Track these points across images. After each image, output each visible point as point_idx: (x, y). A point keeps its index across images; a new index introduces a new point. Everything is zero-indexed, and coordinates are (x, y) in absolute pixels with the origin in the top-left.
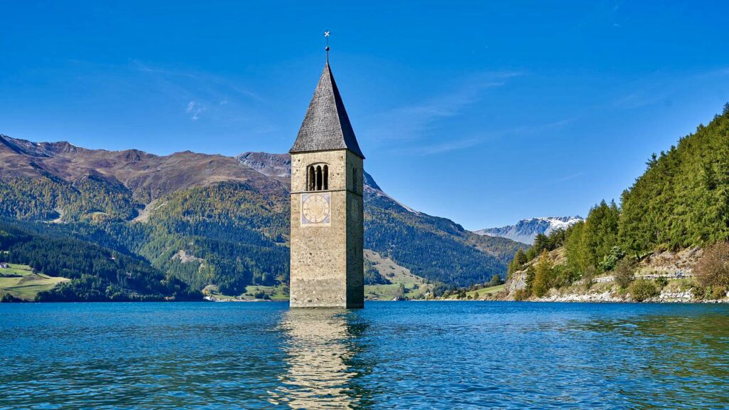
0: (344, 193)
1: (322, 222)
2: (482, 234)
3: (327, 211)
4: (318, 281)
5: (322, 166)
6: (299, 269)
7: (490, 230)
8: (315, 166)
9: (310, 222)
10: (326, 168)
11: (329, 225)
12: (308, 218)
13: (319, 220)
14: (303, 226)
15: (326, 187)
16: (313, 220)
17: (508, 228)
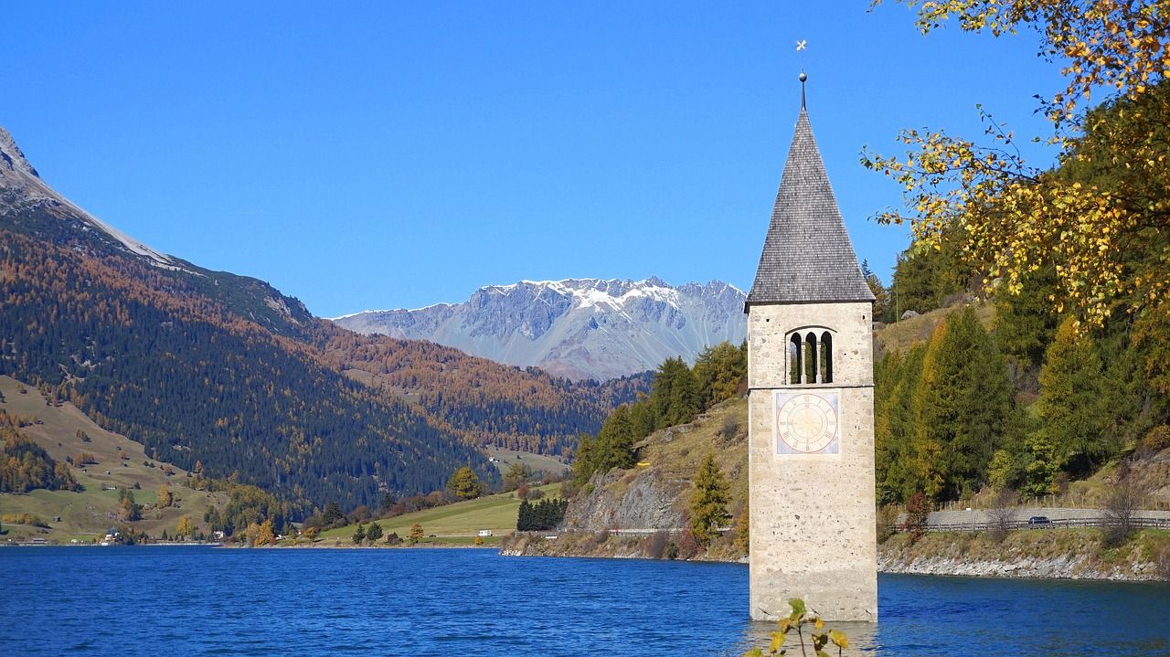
0: (870, 391)
1: (821, 451)
2: (365, 331)
3: (832, 429)
4: (814, 575)
5: (819, 333)
6: (770, 550)
7: (382, 318)
8: (804, 334)
9: (794, 451)
10: (827, 338)
11: (838, 457)
12: (790, 441)
13: (814, 447)
14: (778, 458)
15: (828, 378)
16: (801, 447)
17: (443, 312)
